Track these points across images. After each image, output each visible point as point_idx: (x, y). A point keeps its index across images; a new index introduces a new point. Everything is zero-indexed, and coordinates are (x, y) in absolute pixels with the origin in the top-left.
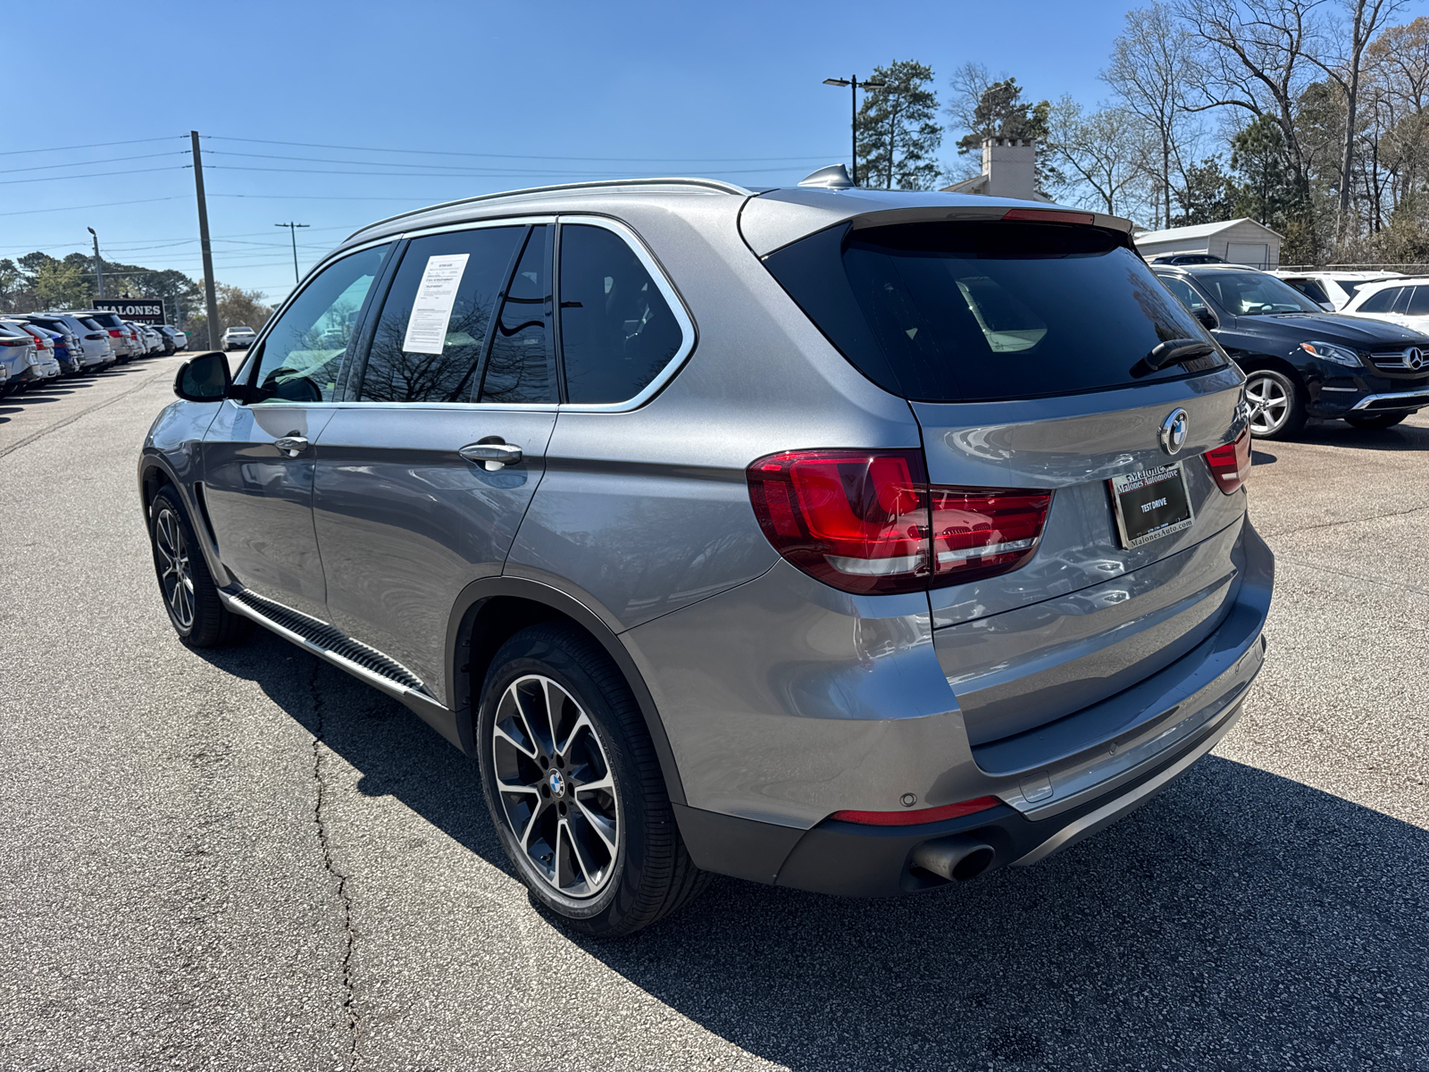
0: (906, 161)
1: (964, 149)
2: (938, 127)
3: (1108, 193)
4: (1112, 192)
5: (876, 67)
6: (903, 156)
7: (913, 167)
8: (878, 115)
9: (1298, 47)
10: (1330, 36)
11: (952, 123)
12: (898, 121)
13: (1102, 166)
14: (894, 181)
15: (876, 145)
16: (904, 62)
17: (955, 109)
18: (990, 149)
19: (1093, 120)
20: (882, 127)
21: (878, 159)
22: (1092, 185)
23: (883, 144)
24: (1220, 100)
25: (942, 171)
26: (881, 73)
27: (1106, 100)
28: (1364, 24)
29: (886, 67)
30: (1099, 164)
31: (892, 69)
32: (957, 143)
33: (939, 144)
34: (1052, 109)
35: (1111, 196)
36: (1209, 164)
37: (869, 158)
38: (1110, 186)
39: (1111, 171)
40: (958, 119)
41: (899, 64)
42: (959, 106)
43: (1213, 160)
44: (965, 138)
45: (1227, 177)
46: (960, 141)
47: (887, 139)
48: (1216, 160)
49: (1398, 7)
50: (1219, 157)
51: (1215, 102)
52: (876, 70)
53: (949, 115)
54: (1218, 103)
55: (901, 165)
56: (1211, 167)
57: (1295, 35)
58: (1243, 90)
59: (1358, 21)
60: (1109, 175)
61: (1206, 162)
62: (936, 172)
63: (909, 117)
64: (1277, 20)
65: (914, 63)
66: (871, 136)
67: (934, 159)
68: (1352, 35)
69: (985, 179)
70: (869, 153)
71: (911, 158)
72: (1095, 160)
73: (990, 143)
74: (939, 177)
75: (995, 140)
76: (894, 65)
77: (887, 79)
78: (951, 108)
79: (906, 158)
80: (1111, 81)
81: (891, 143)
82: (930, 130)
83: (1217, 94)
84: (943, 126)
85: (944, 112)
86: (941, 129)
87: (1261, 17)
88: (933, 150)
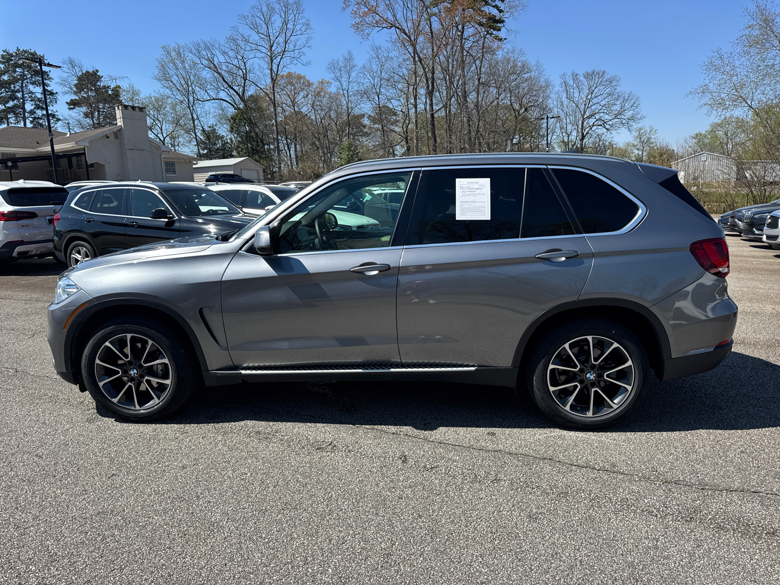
0: (35, 110)
1: (72, 107)
2: (54, 92)
3: (162, 139)
4: (164, 139)
5: (4, 50)
6: (33, 107)
7: (41, 114)
8: (9, 79)
9: (246, 77)
10: (260, 75)
11: (63, 91)
12: (26, 85)
13: (156, 124)
14: (28, 122)
15: (13, 98)
16: (25, 50)
17: (64, 83)
18: (121, 111)
19: (147, 99)
20: (15, 87)
21: (15, 106)
22: (153, 134)
23: (17, 98)
24: (215, 98)
25: (62, 118)
26: (8, 54)
27: (158, 90)
28: (274, 71)
29: (12, 50)
30: (155, 123)
31: (16, 53)
32: (67, 103)
33: (56, 101)
34: (124, 91)
35: (164, 140)
36: (211, 128)
37: (7, 105)
38: (163, 135)
39: (162, 127)
40: (66, 89)
41: (21, 50)
42: (65, 81)
43: (213, 127)
44: (72, 100)
45: (221, 135)
46: (69, 101)
47: (19, 95)
48: (214, 127)
49: (286, 66)
50: (216, 125)
51: (212, 98)
52: (4, 51)
53: (59, 86)
54: (214, 99)
55: (32, 112)
56: (212, 130)
57: (244, 71)
58: (228, 94)
59: (271, 70)
60: (161, 129)
61: (210, 127)
62: (57, 118)
63: (31, 83)
64: (235, 62)
65: (32, 51)
66: (6, 92)
67: (54, 111)
68: (270, 76)
69: (120, 128)
70: (7, 102)
71: (38, 108)
72: (152, 121)
73: (120, 107)
74: (60, 122)
75: (123, 106)
76: (18, 50)
77: (13, 58)
78: (61, 82)
79: (35, 108)
80: (159, 80)
81: (23, 98)
82: (49, 93)
83: (213, 94)
84: (57, 91)
85: (56, 83)
86: (56, 93)
87: (228, 61)
88: (52, 105)
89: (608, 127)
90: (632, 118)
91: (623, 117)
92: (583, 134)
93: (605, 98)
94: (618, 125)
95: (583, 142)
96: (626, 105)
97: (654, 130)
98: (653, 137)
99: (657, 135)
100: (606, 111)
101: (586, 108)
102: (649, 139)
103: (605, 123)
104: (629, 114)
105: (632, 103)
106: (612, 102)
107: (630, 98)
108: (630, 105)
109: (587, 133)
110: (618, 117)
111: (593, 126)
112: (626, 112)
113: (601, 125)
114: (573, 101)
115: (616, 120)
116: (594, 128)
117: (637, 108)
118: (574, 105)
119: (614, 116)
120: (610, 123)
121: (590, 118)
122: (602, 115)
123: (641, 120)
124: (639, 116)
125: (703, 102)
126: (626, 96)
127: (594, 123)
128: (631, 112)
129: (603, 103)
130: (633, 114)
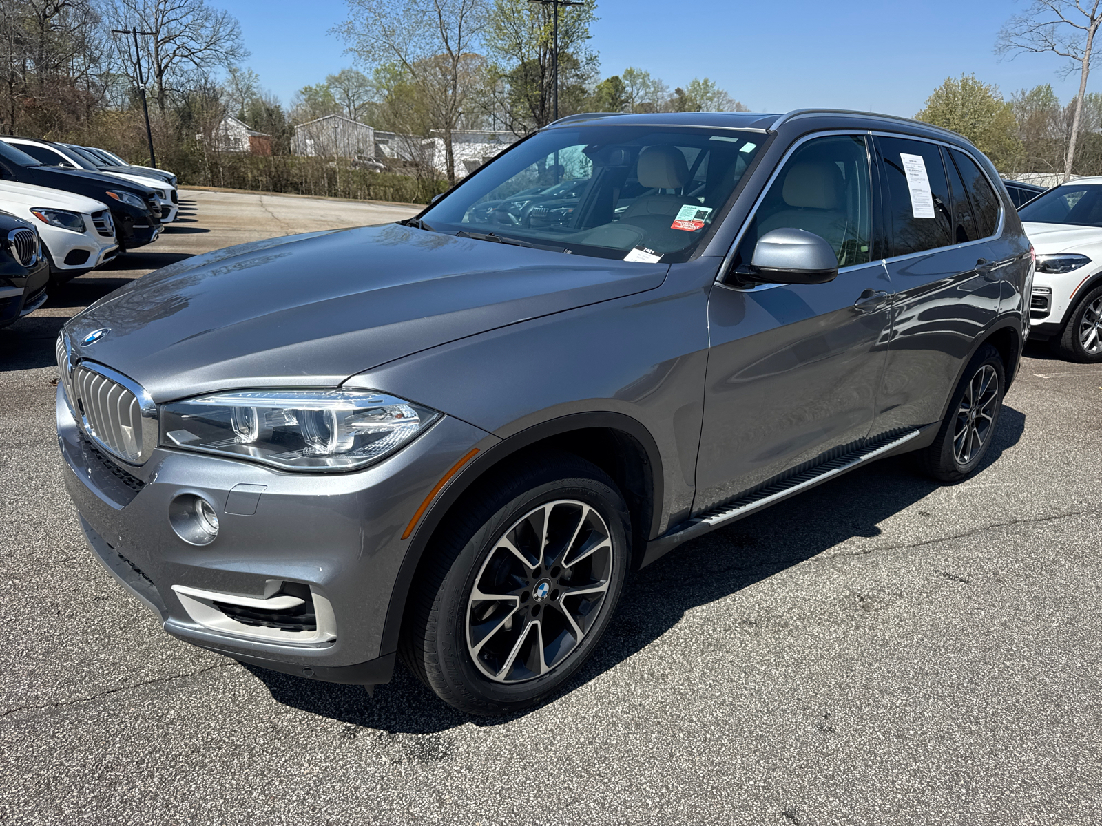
89: (197, 60)
90: (232, 52)
91: (218, 48)
92: (159, 67)
93: (187, 14)
94: (213, 60)
95: (161, 79)
96: (221, 30)
97: (254, 75)
98: (254, 85)
99: (259, 83)
100: (190, 34)
101: (159, 24)
102: (249, 87)
103: (193, 53)
104: (227, 45)
105: (230, 29)
106: (199, 21)
107: (225, 20)
108: (228, 32)
109: (166, 66)
110: (211, 47)
111: (175, 55)
112: (223, 41)
113: (186, 57)
114: (135, 9)
115: (209, 52)
116: (176, 59)
117: (237, 37)
118: (138, 16)
119: (205, 45)
120: (200, 54)
121: (167, 42)
122: (185, 39)
123: (245, 58)
124: (242, 51)
125: (349, 45)
126: (219, 15)
127: (175, 51)
128: (230, 43)
129: (185, 21)
130: (232, 47)
